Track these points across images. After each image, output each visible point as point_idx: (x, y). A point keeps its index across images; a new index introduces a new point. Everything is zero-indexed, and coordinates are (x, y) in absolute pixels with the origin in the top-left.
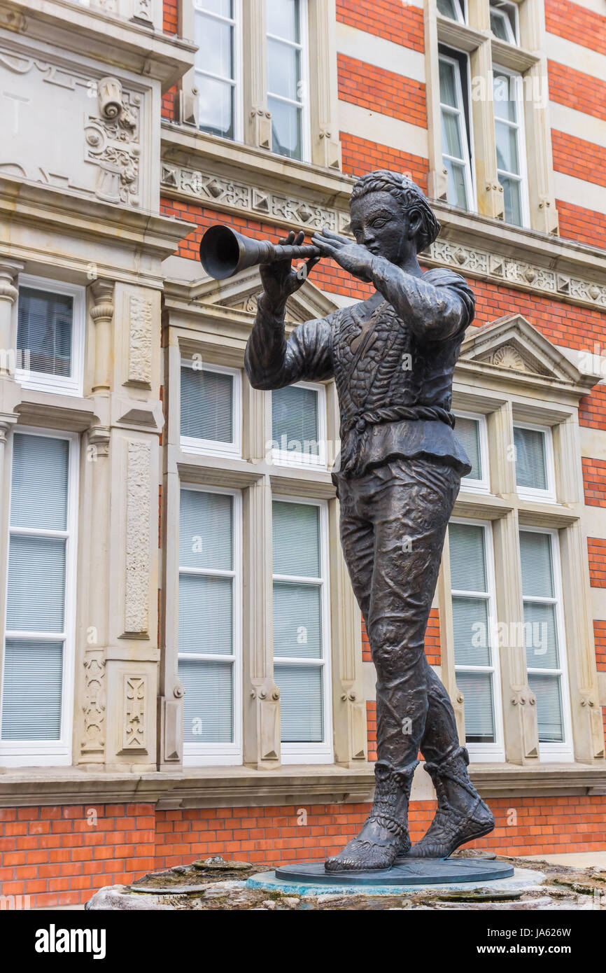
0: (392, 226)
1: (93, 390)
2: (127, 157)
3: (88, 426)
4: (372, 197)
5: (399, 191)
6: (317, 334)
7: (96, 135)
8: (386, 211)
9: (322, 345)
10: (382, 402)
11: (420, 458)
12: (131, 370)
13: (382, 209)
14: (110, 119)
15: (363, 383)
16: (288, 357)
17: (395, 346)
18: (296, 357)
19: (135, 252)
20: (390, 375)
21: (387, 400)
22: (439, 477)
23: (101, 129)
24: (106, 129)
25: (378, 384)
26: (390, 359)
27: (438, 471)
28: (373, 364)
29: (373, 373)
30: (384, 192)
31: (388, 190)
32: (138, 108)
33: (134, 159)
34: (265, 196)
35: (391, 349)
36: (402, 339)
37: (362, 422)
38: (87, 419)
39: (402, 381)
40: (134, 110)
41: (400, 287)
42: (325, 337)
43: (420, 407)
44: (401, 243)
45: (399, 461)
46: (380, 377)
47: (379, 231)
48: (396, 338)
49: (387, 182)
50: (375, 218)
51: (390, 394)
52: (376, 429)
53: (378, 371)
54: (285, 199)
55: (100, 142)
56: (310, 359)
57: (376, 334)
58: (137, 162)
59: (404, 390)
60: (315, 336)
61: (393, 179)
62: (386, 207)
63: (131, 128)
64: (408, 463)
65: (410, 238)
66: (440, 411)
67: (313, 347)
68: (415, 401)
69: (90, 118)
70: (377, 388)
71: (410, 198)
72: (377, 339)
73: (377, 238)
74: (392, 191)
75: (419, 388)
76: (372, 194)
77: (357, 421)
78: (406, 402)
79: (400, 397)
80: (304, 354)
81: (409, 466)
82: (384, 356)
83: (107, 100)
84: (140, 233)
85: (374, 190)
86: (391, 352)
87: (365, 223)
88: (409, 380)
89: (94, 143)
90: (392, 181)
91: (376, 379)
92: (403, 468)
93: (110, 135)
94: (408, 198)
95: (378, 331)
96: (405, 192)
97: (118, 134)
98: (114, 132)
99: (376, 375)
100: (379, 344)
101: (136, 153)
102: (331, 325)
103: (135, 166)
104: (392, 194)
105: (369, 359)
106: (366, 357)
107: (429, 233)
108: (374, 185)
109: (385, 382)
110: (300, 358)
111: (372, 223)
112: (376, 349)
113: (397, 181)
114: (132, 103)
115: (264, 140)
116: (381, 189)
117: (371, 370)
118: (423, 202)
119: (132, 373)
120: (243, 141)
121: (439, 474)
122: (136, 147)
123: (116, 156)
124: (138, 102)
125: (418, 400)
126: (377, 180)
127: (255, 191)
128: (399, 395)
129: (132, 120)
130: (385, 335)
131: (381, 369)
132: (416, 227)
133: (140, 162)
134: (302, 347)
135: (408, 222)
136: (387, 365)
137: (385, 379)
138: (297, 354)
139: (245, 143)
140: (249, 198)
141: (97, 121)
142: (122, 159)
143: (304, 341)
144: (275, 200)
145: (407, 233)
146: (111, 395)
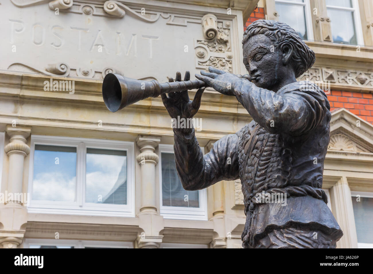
0: (268, 57)
1: (214, 214)
2: (224, 61)
3: (212, 239)
4: (253, 39)
5: (271, 32)
6: (228, 145)
7: (202, 50)
8: (262, 47)
9: (231, 152)
10: (262, 187)
11: (289, 227)
12: (236, 198)
13: (259, 47)
14: (211, 39)
15: (250, 175)
16: (207, 164)
17: (269, 143)
18: (213, 163)
19: (233, 120)
20: (266, 166)
21: (266, 185)
22: (307, 240)
23: (206, 47)
24: (209, 46)
25: (259, 173)
26: (265, 154)
27: (306, 235)
28: (256, 158)
29: (256, 166)
30: (261, 35)
31: (263, 33)
32: (229, 29)
33: (229, 61)
34: (331, 72)
35: (266, 146)
36: (272, 137)
37: (252, 205)
38: (210, 234)
39: (275, 169)
40: (227, 31)
41: (249, 97)
42: (234, 145)
43: (291, 187)
44: (277, 68)
45: (275, 230)
46: (260, 168)
47: (260, 63)
48: (269, 137)
49: (262, 27)
50: (255, 54)
51: (267, 180)
52: (261, 208)
53: (259, 164)
54: (346, 72)
55: (206, 54)
56: (223, 163)
57: (257, 137)
58: (231, 63)
59: (276, 176)
60: (226, 146)
61: (267, 24)
62: (262, 45)
63: (225, 43)
64: (281, 232)
65: (284, 65)
66: (308, 188)
67: (224, 154)
68: (286, 183)
69: (198, 41)
70: (259, 177)
71: (280, 35)
72: (258, 141)
73: (259, 68)
74: (266, 33)
75: (288, 173)
76: (253, 38)
77: (249, 205)
78: (279, 184)
79: (274, 181)
80: (218, 160)
81: (282, 234)
82: (262, 151)
83: (207, 28)
84: (235, 107)
85: (253, 34)
86: (266, 148)
87: (250, 59)
88: (279, 167)
89: (201, 56)
90: (266, 26)
91: (258, 170)
92: (278, 236)
93: (212, 49)
94: (278, 36)
95: (258, 134)
96: (276, 32)
97: (217, 48)
98: (214, 47)
99: (257, 167)
100: (259, 143)
101: (230, 57)
102: (238, 137)
103: (230, 66)
104: (266, 35)
105: (253, 156)
106: (251, 155)
107: (302, 59)
108: (253, 31)
109: (263, 171)
110: (216, 163)
111: (254, 58)
112: (257, 148)
113: (269, 25)
114: (225, 27)
115: (326, 36)
116: (259, 33)
117: (255, 164)
118: (292, 37)
119: (237, 200)
120: (313, 39)
121: (306, 237)
122: (229, 54)
123: (216, 62)
124: (228, 26)
125: (289, 182)
126: (256, 27)
127: (324, 69)
128: (274, 180)
129: (225, 38)
130: (262, 136)
131: (260, 162)
132: (287, 56)
133: (233, 62)
134: (217, 155)
135: (281, 53)
136: (264, 158)
137: (263, 169)
138: (214, 160)
139: (315, 40)
140: (320, 75)
141: (203, 42)
142: (221, 63)
143: (218, 151)
144: (339, 73)
145: (281, 61)
146: (224, 217)
